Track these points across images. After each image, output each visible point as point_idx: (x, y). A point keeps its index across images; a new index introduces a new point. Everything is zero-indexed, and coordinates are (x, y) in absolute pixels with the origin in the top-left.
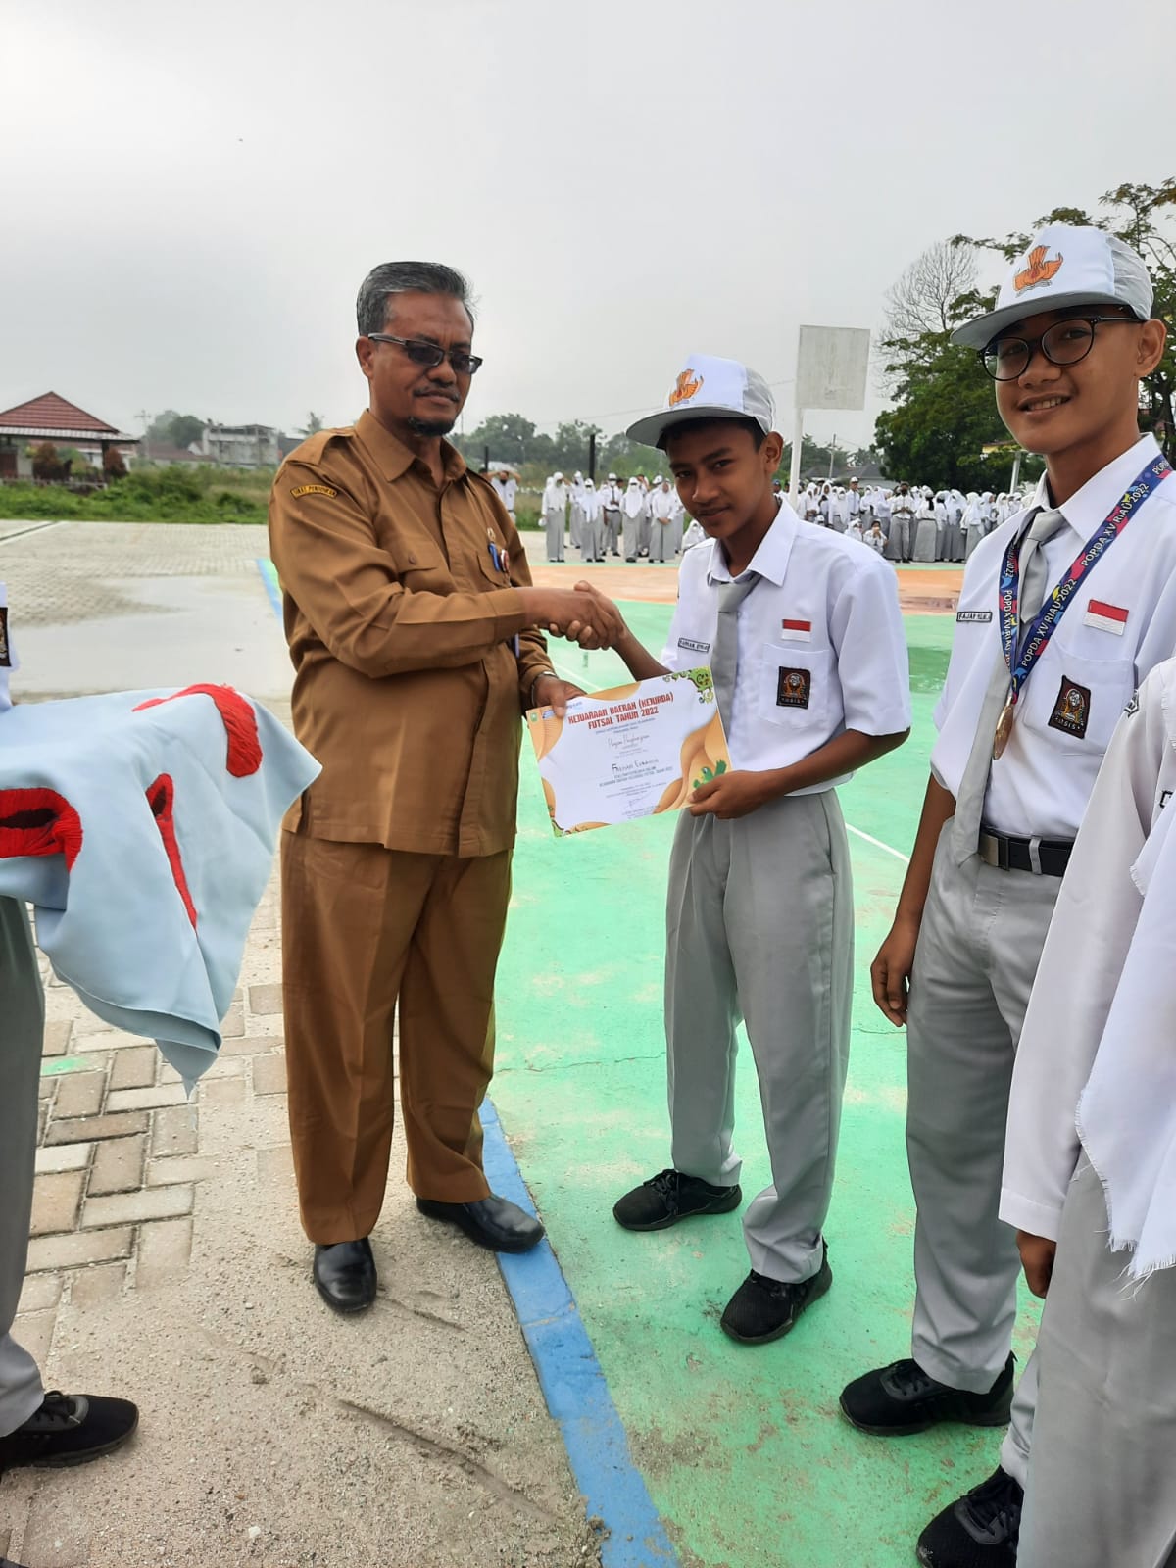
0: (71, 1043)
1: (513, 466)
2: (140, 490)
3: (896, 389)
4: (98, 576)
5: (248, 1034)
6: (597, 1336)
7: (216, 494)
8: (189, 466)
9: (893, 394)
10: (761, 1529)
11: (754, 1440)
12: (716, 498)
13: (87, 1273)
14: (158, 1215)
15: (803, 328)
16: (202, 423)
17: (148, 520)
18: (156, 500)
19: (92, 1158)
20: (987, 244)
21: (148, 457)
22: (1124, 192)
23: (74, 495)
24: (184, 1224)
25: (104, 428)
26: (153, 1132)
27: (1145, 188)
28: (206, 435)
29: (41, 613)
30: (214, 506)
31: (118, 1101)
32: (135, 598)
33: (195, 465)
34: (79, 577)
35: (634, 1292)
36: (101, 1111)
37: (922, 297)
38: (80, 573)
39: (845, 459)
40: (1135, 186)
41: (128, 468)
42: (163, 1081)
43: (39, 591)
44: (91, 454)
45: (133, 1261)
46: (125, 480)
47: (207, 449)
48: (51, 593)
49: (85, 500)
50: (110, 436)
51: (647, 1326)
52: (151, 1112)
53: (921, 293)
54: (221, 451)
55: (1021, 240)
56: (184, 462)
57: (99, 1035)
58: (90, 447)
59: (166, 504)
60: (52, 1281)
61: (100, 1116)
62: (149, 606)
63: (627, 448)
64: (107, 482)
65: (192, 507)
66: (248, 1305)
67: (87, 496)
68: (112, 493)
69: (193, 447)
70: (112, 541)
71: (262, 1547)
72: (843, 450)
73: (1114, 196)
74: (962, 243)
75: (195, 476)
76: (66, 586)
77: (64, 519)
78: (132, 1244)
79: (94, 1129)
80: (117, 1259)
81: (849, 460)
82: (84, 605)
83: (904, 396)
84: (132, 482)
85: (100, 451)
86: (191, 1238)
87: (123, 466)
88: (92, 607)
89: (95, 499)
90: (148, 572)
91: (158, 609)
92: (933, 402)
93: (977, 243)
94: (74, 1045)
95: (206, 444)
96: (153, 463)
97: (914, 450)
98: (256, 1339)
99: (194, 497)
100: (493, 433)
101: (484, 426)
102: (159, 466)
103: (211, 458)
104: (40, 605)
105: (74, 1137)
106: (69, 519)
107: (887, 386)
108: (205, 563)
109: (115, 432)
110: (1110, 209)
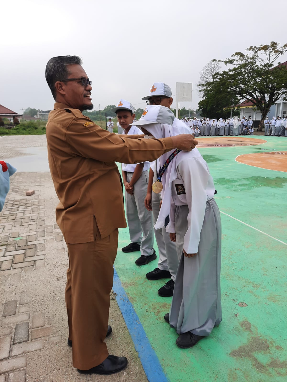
0: (19, 235)
1: (113, 117)
2: (23, 127)
3: (203, 96)
4: (15, 148)
5: (54, 232)
6: (117, 271)
7: (42, 127)
8: (34, 121)
9: (202, 97)
10: (142, 293)
11: (143, 282)
12: (124, 122)
13: (26, 268)
14: (39, 259)
15: (176, 83)
16: (37, 110)
17: (26, 134)
18: (27, 130)
19: (26, 252)
20: (221, 61)
21: (24, 119)
22: (251, 48)
23: (7, 129)
24: (44, 260)
25: (13, 113)
26: (37, 248)
27: (256, 47)
28: (38, 113)
29: (2, 156)
30: (41, 130)
31: (29, 243)
32: (24, 152)
33: (36, 121)
34: (10, 148)
35: (125, 265)
36: (26, 245)
37: (208, 73)
38: (10, 147)
39: (193, 112)
40: (253, 46)
41: (20, 122)
42: (38, 240)
43: (1, 152)
44: (10, 119)
45: (35, 266)
46: (19, 125)
47: (39, 116)
48: (4, 152)
49: (10, 130)
50: (15, 115)
51: (127, 269)
52: (36, 245)
53: (207, 73)
54: (42, 117)
55: (228, 60)
56: (33, 120)
57: (25, 234)
58: (10, 117)
59: (30, 130)
60: (20, 269)
61: (26, 246)
62: (27, 154)
63: (141, 112)
64: (15, 126)
65: (36, 131)
66: (56, 270)
67: (10, 129)
68: (16, 128)
69: (35, 116)
70: (17, 140)
71: (59, 300)
72: (193, 110)
73: (249, 49)
74: (215, 61)
75: (36, 123)
76: (8, 150)
77: (5, 135)
78: (34, 263)
79: (25, 248)
80: (32, 266)
81: (194, 112)
82: (12, 154)
83: (205, 97)
84: (21, 126)
85: (13, 118)
86: (45, 262)
87: (18, 122)
88: (14, 155)
89: (12, 130)
90: (27, 146)
91: (29, 154)
92: (210, 99)
93: (218, 61)
94: (20, 235)
95: (38, 116)
96: (25, 121)
97: (208, 110)
98: (57, 275)
99: (36, 128)
100: (108, 110)
101: (106, 108)
102: (27, 121)
103: (40, 119)
104: (2, 155)
105: (22, 249)
106: (6, 135)
107: (201, 95)
108: (40, 144)
109: (16, 114)
110: (248, 52)
